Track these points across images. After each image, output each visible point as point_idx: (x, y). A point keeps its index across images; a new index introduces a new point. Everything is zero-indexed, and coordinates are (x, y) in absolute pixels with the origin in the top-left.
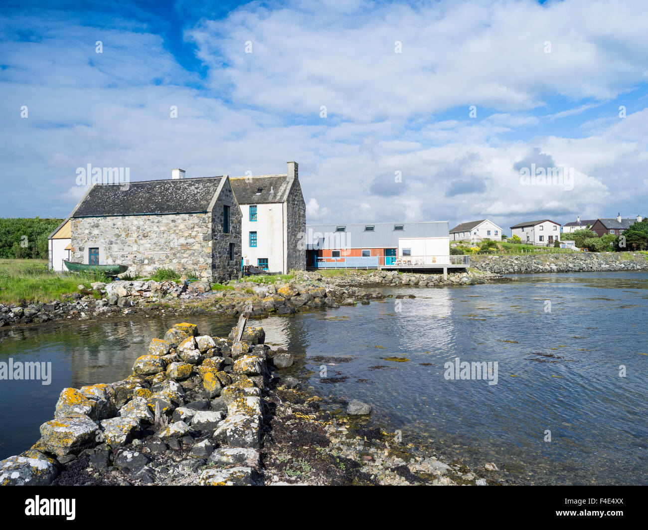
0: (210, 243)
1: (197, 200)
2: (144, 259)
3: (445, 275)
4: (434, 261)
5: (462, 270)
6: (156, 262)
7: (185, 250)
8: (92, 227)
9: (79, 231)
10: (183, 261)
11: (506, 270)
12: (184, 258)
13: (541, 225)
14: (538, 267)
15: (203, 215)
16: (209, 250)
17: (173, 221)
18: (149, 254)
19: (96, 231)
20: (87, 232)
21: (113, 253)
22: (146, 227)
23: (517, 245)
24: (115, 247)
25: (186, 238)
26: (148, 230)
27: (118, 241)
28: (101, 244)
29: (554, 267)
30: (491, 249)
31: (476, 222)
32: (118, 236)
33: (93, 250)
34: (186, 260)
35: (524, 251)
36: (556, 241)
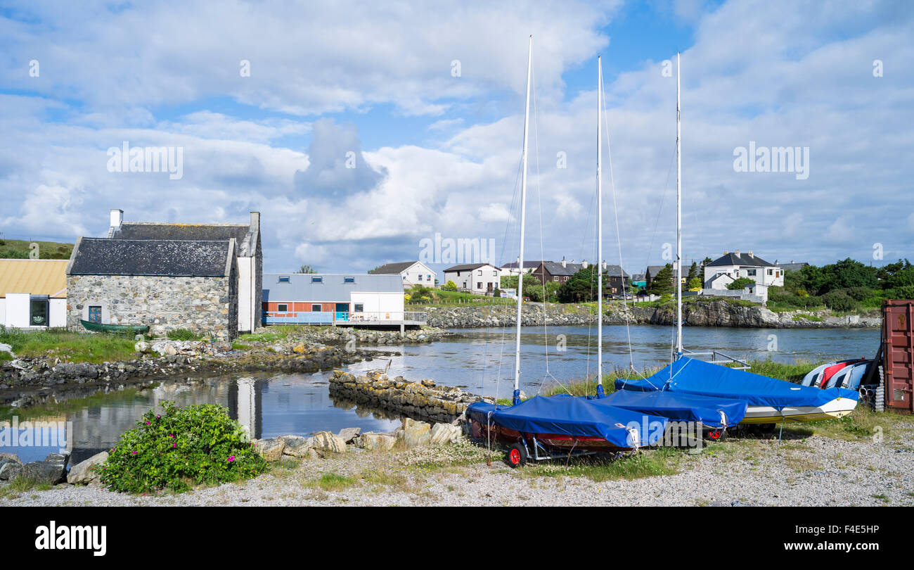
0: (227, 306)
1: (209, 263)
2: (155, 319)
3: (402, 333)
4: (388, 317)
5: (417, 328)
6: (169, 322)
7: (200, 312)
8: (94, 285)
9: (77, 289)
10: (197, 321)
11: (444, 323)
12: (199, 318)
13: (479, 269)
14: (479, 321)
15: (220, 279)
16: (227, 312)
17: (187, 283)
18: (160, 314)
19: (97, 290)
20: (87, 289)
21: (119, 312)
22: (157, 287)
23: (453, 293)
24: (121, 307)
25: (201, 300)
26: (160, 290)
27: (125, 301)
28: (104, 302)
29: (496, 321)
30: (424, 297)
31: (405, 263)
32: (124, 295)
33: (92, 309)
34: (201, 320)
35: (462, 301)
36: (496, 289)
